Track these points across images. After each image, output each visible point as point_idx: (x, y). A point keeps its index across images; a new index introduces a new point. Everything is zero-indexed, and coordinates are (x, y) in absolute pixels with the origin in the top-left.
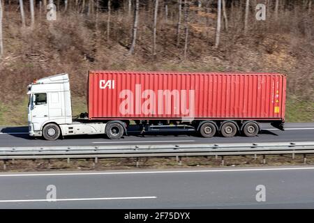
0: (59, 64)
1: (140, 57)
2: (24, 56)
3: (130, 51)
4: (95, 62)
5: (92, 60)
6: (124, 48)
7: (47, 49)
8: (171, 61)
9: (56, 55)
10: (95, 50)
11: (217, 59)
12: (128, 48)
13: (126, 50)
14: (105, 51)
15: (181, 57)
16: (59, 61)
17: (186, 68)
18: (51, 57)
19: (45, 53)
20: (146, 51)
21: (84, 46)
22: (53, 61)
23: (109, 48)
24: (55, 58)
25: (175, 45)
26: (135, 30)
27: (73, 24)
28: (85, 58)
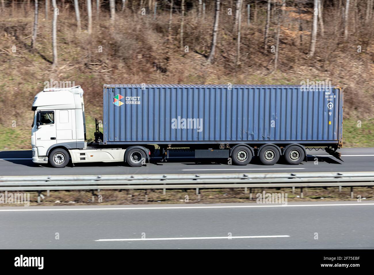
0: (125, 75)
1: (221, 67)
2: (82, 66)
3: (209, 60)
4: (168, 73)
5: (164, 71)
6: (200, 56)
7: (110, 57)
8: (259, 72)
9: (121, 65)
10: (167, 59)
11: (314, 70)
12: (207, 57)
13: (204, 59)
14: (178, 59)
15: (270, 67)
16: (124, 71)
17: (277, 80)
18: (115, 67)
19: (107, 61)
20: (227, 60)
21: (153, 54)
22: (117, 71)
23: (183, 56)
24: (120, 68)
25: (262, 53)
26: (215, 34)
27: (138, 27)
28: (155, 69)
